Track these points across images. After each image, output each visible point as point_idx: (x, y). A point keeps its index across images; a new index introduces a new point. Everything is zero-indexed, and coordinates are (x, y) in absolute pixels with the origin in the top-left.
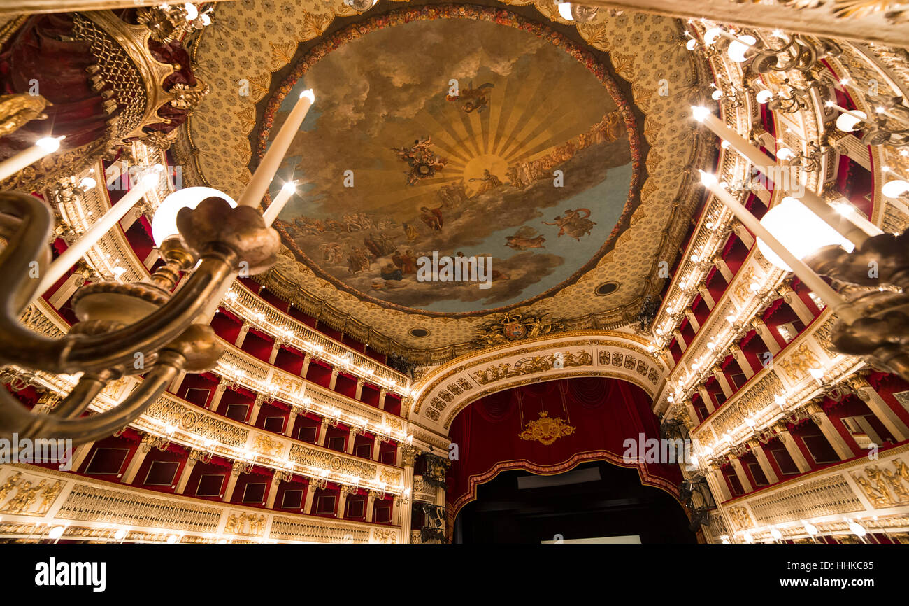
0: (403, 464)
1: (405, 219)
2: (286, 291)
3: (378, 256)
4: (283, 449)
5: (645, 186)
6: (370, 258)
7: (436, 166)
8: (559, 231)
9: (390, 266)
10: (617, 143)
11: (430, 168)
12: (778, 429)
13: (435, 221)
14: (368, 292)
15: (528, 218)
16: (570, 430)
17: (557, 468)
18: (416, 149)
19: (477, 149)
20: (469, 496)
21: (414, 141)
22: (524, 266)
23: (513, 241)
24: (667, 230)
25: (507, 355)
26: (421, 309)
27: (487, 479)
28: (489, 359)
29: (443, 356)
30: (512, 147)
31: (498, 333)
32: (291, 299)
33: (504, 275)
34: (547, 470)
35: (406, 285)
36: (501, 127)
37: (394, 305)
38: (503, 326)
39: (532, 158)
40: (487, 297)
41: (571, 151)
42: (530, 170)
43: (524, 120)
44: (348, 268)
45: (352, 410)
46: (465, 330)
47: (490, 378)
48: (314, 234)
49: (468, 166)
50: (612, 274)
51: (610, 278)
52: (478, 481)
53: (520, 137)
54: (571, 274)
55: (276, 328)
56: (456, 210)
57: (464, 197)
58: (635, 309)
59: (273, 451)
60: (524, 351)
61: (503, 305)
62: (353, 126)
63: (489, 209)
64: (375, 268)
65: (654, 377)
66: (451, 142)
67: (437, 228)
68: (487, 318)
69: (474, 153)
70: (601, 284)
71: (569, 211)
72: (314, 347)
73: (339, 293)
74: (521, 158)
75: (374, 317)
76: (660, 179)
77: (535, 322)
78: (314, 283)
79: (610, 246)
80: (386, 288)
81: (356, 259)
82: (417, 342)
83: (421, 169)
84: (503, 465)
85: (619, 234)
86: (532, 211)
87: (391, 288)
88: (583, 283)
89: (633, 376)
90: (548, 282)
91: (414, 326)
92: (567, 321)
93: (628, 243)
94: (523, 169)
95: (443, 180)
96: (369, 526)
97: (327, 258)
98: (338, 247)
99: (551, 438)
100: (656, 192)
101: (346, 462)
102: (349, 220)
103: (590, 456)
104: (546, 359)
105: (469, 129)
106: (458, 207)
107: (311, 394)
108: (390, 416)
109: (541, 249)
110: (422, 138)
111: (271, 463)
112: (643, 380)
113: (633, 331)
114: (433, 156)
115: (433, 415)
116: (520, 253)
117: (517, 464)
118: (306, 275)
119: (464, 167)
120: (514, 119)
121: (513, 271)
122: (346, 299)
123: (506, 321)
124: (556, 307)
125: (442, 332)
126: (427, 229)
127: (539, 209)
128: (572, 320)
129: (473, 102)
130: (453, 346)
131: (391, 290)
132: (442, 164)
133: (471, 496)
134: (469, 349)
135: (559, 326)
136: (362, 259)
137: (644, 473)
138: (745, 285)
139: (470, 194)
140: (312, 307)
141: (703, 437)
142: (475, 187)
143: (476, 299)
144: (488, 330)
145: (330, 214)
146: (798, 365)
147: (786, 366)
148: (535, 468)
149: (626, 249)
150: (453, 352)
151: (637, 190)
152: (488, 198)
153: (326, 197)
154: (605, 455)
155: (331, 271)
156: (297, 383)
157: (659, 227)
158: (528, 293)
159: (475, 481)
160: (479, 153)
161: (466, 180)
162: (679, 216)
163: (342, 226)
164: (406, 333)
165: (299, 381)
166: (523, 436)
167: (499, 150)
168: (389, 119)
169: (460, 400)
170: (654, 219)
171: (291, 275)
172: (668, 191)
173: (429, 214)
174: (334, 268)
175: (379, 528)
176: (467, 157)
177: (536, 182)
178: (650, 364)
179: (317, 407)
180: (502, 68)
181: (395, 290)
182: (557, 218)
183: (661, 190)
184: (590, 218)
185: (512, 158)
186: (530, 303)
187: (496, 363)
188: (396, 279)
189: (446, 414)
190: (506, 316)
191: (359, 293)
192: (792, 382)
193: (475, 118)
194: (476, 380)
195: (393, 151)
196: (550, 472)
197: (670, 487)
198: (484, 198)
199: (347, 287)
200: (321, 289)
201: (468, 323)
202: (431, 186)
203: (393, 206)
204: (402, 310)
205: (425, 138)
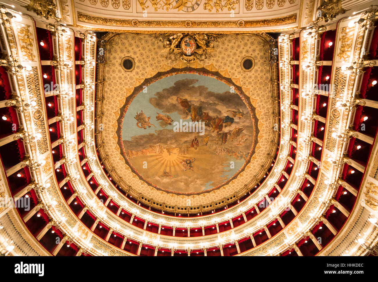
1: (205, 147)
3: (226, 133)
6: (230, 134)
8: (150, 120)
9: (226, 126)
10: (128, 149)
11: (186, 162)
13: (195, 143)
15: (161, 131)
19: (170, 162)
22: (168, 104)
23: (169, 122)
26: (232, 90)
30: (160, 159)
33: (180, 102)
35: (227, 111)
36: (161, 166)
37: (243, 98)
39: (155, 154)
41: (143, 152)
42: (156, 150)
43: (155, 165)
44: (243, 132)
48: (240, 152)
53: (157, 161)
56: (186, 144)
57: (180, 149)
62: (200, 179)
64: (233, 127)
66: (176, 167)
67: (196, 139)
70: (131, 71)
71: (145, 129)
74: (158, 155)
81: (236, 135)
83: (189, 163)
85: (124, 107)
86: (159, 134)
87: (235, 112)
91: (246, 73)
94: (158, 152)
95: (184, 157)
97: (246, 140)
98: (237, 143)
100: (112, 123)
102: (223, 153)
105: (170, 168)
106: (184, 146)
109: (158, 112)
114: (184, 165)
116: (168, 114)
118: (263, 134)
119: (176, 159)
120: (157, 167)
121: (174, 103)
126: (200, 140)
127: (156, 134)
129: (167, 174)
131: (236, 111)
132: (182, 162)
139: (178, 149)
143: (200, 87)
145: (228, 158)
153: (223, 164)
155: (251, 132)
161: (177, 154)
163: (228, 152)
164: (256, 67)
167: (164, 160)
168: (190, 177)
171: (269, 135)
173: (195, 146)
174: (249, 133)
176: (174, 162)
177: (155, 146)
180: (157, 178)
181: (234, 110)
182: (150, 127)
184: (137, 122)
185: (161, 156)
188: (229, 117)
193: (168, 170)
198: (174, 146)
199: (254, 120)
200: (265, 123)
201: (215, 63)
202: (189, 156)
203: (205, 153)
204: (242, 93)
205: (183, 170)
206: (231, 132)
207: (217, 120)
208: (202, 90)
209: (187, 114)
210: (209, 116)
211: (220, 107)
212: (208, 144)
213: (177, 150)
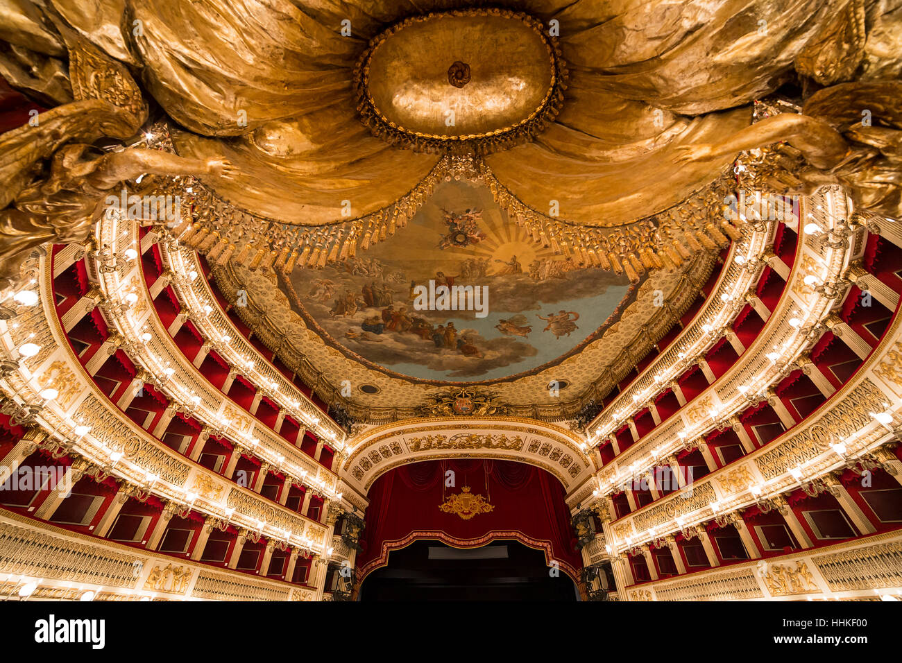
0: (327, 522)
2: (251, 316)
3: (369, 306)
4: (222, 493)
5: (630, 308)
6: (360, 305)
7: (473, 238)
8: (546, 327)
9: (376, 318)
11: (466, 238)
12: (699, 530)
14: (338, 339)
15: (527, 308)
16: (489, 508)
17: (472, 543)
18: (463, 217)
19: (517, 235)
20: (380, 561)
21: (465, 209)
22: (502, 349)
23: (504, 325)
24: (628, 347)
25: (449, 427)
26: (384, 366)
27: (401, 545)
28: (430, 428)
29: (383, 417)
31: (446, 405)
32: (254, 326)
34: (462, 543)
35: (381, 341)
37: (359, 357)
38: (455, 399)
40: (454, 370)
42: (551, 268)
44: (331, 309)
45: (292, 458)
46: (418, 395)
47: (422, 447)
49: (502, 248)
50: (569, 374)
51: (566, 377)
52: (391, 547)
54: (537, 366)
55: (237, 355)
58: (573, 407)
59: (212, 494)
60: (465, 427)
61: (464, 380)
63: (498, 290)
64: (359, 316)
65: (575, 471)
66: (499, 222)
68: (442, 389)
69: (513, 237)
71: (563, 312)
72: (269, 384)
73: (307, 331)
75: (331, 364)
76: (643, 305)
77: (485, 401)
78: (285, 315)
79: (579, 349)
80: (360, 338)
81: (344, 303)
82: (363, 398)
83: (458, 236)
84: (419, 534)
85: (591, 341)
86: (533, 303)
87: (365, 339)
88: (542, 376)
89: (554, 467)
90: (515, 369)
91: (367, 382)
92: (511, 406)
93: (594, 351)
94: (545, 265)
95: (473, 253)
96: (289, 587)
97: (315, 293)
99: (470, 513)
100: (634, 315)
101: (279, 514)
103: (504, 534)
104: (481, 438)
107: (258, 434)
108: (324, 470)
109: (523, 338)
110: (475, 209)
111: (207, 507)
112: (562, 472)
113: (568, 427)
114: (475, 229)
115: (358, 474)
116: (505, 337)
117: (433, 534)
118: (280, 305)
119: (498, 247)
121: (490, 351)
122: (311, 339)
123: (461, 396)
124: (508, 393)
125: (395, 392)
127: (540, 303)
128: (516, 406)
130: (396, 408)
131: (364, 342)
132: (480, 238)
133: (382, 561)
134: (411, 414)
135: (504, 410)
136: (351, 304)
137: (550, 555)
138: (700, 410)
139: (489, 272)
140: (273, 340)
141: (619, 529)
142: (498, 268)
143: (443, 369)
144: (439, 400)
146: (735, 481)
147: (722, 480)
148: (451, 540)
149: (590, 355)
150: (394, 416)
151: (621, 310)
152: (504, 281)
154: (518, 535)
155: (310, 308)
156: (246, 421)
157: (623, 343)
158: (492, 374)
159: (388, 547)
160: (517, 239)
161: (492, 260)
162: (644, 339)
164: (355, 386)
165: (249, 418)
166: (443, 507)
169: (386, 463)
170: (622, 336)
171: (262, 301)
172: (643, 316)
173: (442, 279)
174: (315, 305)
175: (298, 589)
176: (505, 239)
177: (550, 279)
178: (576, 459)
179: (261, 449)
181: (368, 342)
182: (551, 315)
183: (640, 314)
184: (576, 323)
185: (542, 253)
186: (488, 384)
187: (434, 434)
188: (375, 332)
189: (370, 475)
190: (463, 391)
191: (328, 336)
192: (725, 493)
194: (409, 446)
195: (441, 212)
196: (465, 546)
197: (570, 569)
198: (500, 280)
199: (318, 327)
200: (288, 323)
201: (423, 390)
202: (459, 255)
203: (412, 262)
204: (364, 363)
205: (478, 210)
206: (360, 308)
207: (400, 328)
208: (440, 366)
209: (464, 337)
210: (417, 334)
211: (400, 347)
212: (409, 285)
213: (493, 271)
